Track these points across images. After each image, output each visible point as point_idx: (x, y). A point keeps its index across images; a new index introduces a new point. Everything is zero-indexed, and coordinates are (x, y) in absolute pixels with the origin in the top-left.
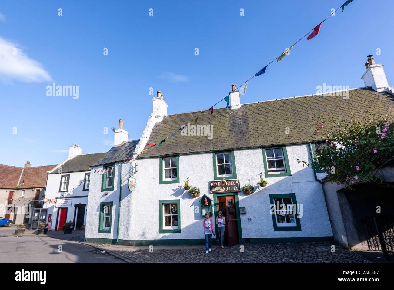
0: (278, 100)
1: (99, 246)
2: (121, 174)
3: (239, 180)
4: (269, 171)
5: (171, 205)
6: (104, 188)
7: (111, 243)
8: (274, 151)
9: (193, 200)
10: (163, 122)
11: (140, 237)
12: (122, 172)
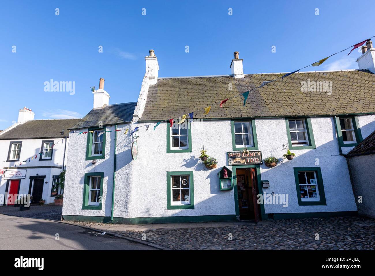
0: (282, 73)
1: (88, 225)
2: (115, 140)
3: (261, 152)
4: (293, 144)
5: (180, 177)
6: (89, 156)
7: (102, 221)
8: (296, 122)
9: (208, 172)
10: (158, 85)
11: (144, 214)
12: (117, 137)
